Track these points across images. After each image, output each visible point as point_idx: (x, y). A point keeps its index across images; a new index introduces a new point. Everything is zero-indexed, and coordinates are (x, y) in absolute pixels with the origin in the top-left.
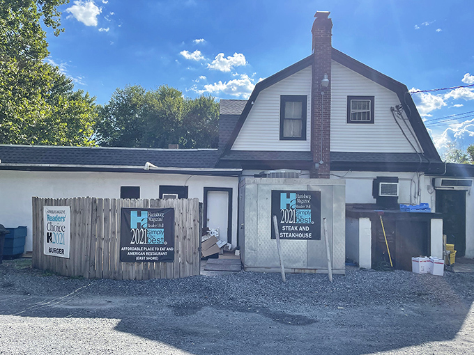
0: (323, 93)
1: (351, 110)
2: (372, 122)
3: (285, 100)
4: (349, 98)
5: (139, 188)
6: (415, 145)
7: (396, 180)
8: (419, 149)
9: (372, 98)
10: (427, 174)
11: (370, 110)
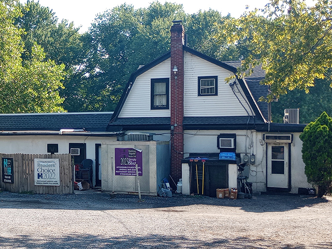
0: (176, 78)
1: (201, 87)
2: (216, 94)
3: (154, 82)
4: (199, 78)
5: (57, 145)
6: (249, 110)
7: (234, 136)
8: (251, 113)
9: (216, 77)
10: (258, 131)
11: (214, 86)
